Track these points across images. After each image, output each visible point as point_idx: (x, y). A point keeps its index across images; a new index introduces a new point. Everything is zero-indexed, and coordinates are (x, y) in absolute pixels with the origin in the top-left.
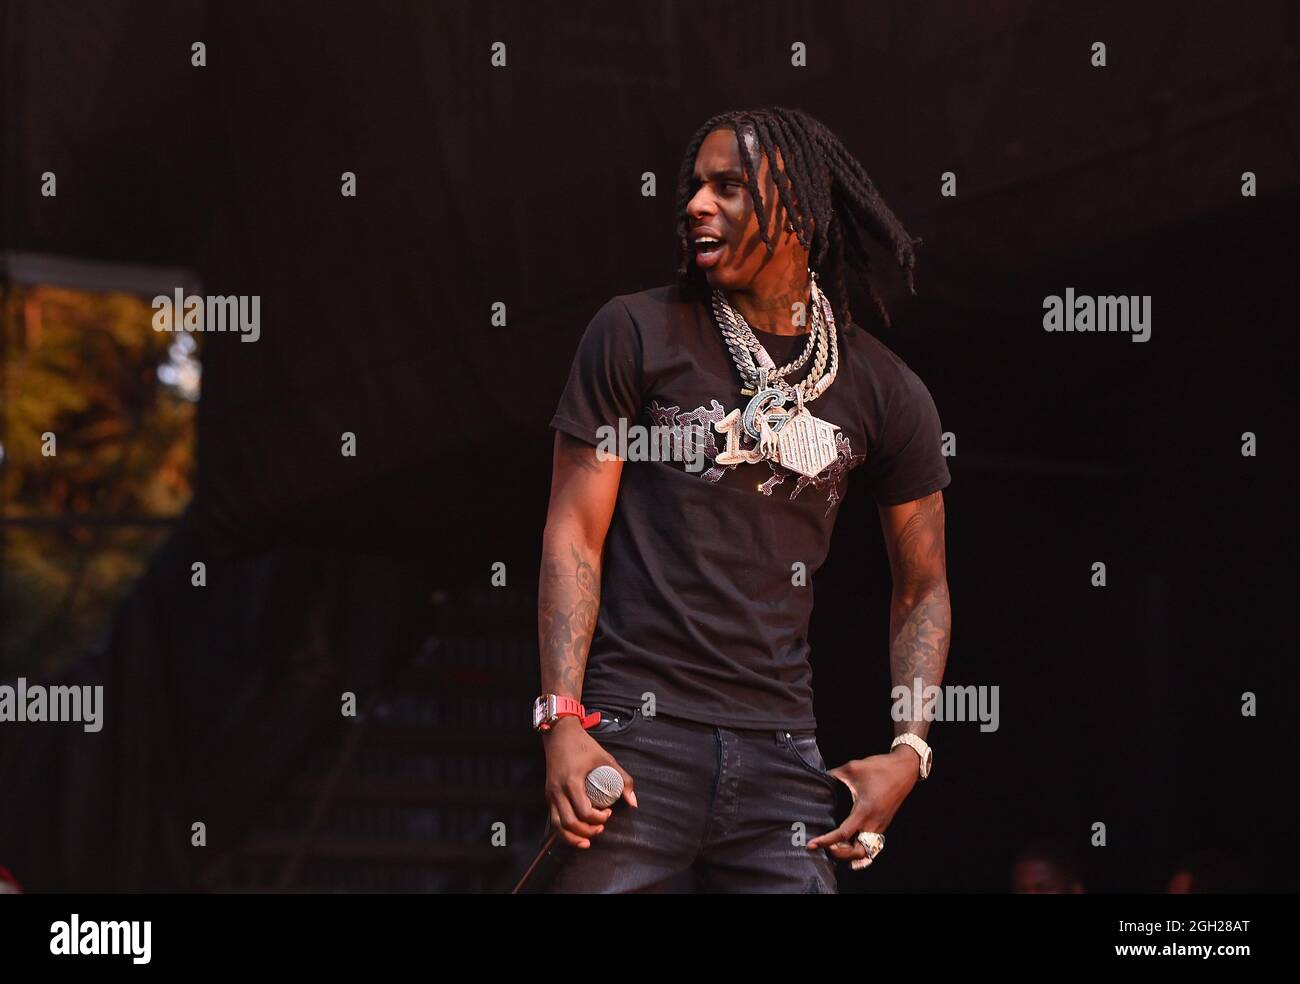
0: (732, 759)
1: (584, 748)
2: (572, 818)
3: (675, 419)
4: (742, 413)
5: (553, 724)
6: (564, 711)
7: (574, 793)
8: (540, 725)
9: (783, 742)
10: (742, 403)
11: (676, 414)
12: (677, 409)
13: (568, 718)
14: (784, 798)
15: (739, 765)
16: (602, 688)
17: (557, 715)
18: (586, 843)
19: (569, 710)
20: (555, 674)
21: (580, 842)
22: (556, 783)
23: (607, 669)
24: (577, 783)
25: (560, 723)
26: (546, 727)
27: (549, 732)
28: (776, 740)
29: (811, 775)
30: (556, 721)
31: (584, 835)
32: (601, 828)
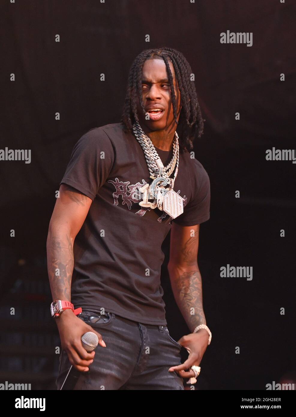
0: (147, 338)
1: (77, 325)
2: (79, 360)
3: (127, 187)
4: (149, 186)
5: (61, 313)
6: (65, 307)
7: (78, 348)
8: (55, 314)
9: (162, 330)
10: (150, 181)
11: (128, 185)
12: (128, 183)
13: (67, 310)
14: (166, 355)
15: (149, 341)
16: (89, 301)
17: (63, 309)
18: (87, 369)
19: (68, 307)
20: (59, 291)
21: (85, 370)
22: (69, 344)
23: (93, 294)
24: (78, 343)
25: (64, 313)
26: (58, 315)
27: (59, 317)
28: (159, 330)
29: (174, 345)
30: (62, 312)
31: (85, 366)
32: (92, 361)
